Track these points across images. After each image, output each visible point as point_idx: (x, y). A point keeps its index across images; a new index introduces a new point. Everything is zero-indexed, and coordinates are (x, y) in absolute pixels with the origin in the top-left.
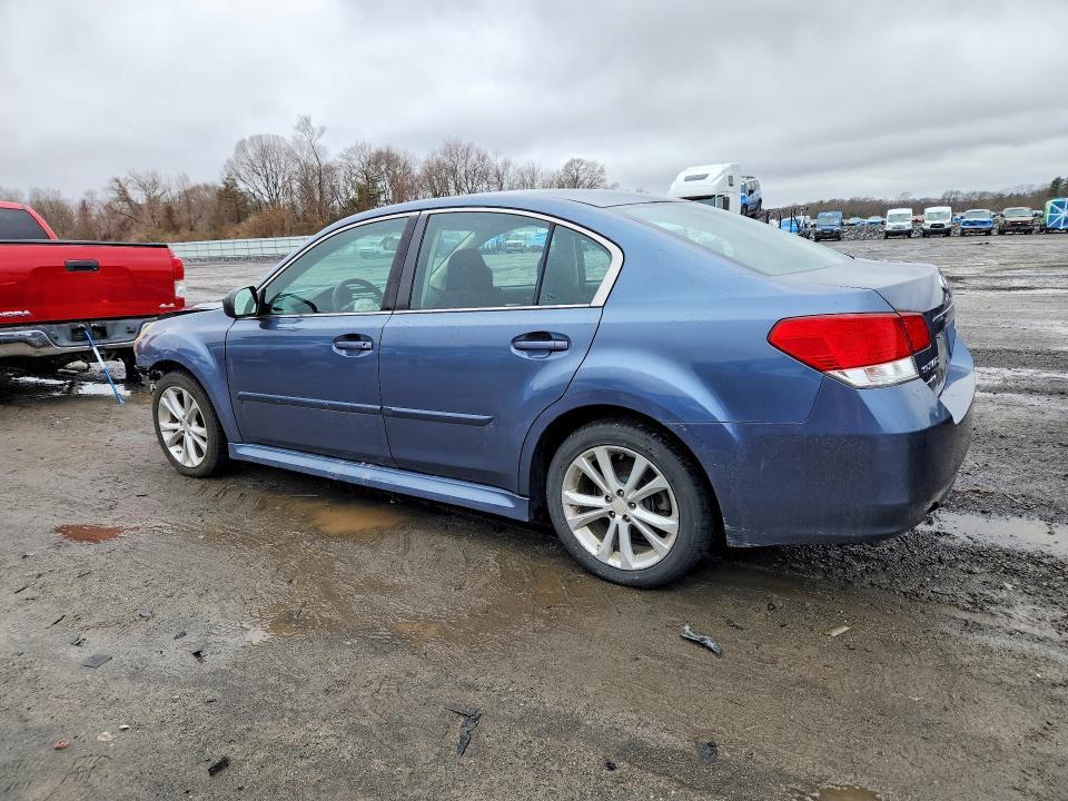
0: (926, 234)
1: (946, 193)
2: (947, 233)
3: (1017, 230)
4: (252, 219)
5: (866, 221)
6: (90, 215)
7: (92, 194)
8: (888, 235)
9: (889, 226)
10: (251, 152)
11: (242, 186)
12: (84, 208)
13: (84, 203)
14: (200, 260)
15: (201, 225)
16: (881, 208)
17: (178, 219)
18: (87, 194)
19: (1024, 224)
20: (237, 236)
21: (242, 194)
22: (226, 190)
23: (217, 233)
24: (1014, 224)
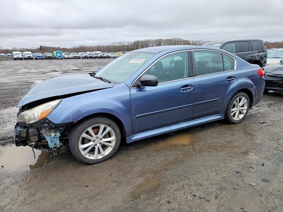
0: (26, 59)
1: (13, 48)
2: (32, 59)
3: (50, 58)
5: (7, 55)
8: (15, 59)
9: (15, 57)
16: (11, 52)
19: (51, 57)
24: (49, 57)
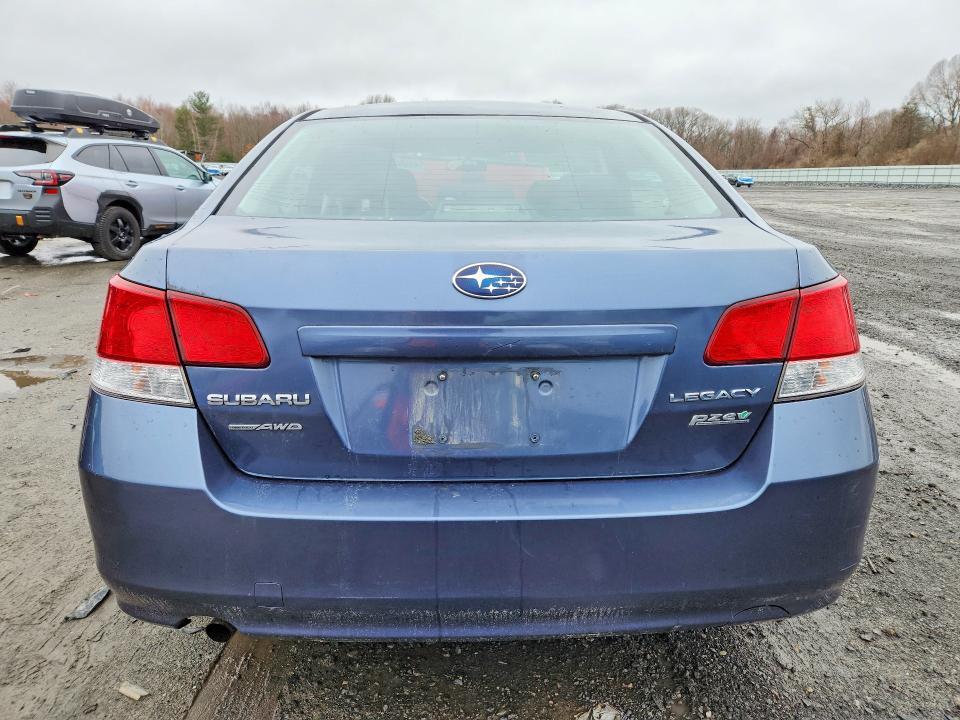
4: (922, 144)
6: (777, 142)
7: (784, 123)
10: (947, 72)
11: (923, 110)
12: (774, 134)
13: (774, 131)
14: (850, 185)
15: (865, 152)
17: (845, 145)
18: (780, 123)
20: (897, 162)
21: (920, 119)
22: (904, 115)
23: (878, 160)
